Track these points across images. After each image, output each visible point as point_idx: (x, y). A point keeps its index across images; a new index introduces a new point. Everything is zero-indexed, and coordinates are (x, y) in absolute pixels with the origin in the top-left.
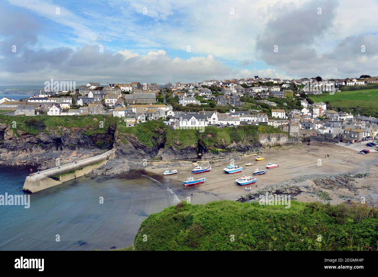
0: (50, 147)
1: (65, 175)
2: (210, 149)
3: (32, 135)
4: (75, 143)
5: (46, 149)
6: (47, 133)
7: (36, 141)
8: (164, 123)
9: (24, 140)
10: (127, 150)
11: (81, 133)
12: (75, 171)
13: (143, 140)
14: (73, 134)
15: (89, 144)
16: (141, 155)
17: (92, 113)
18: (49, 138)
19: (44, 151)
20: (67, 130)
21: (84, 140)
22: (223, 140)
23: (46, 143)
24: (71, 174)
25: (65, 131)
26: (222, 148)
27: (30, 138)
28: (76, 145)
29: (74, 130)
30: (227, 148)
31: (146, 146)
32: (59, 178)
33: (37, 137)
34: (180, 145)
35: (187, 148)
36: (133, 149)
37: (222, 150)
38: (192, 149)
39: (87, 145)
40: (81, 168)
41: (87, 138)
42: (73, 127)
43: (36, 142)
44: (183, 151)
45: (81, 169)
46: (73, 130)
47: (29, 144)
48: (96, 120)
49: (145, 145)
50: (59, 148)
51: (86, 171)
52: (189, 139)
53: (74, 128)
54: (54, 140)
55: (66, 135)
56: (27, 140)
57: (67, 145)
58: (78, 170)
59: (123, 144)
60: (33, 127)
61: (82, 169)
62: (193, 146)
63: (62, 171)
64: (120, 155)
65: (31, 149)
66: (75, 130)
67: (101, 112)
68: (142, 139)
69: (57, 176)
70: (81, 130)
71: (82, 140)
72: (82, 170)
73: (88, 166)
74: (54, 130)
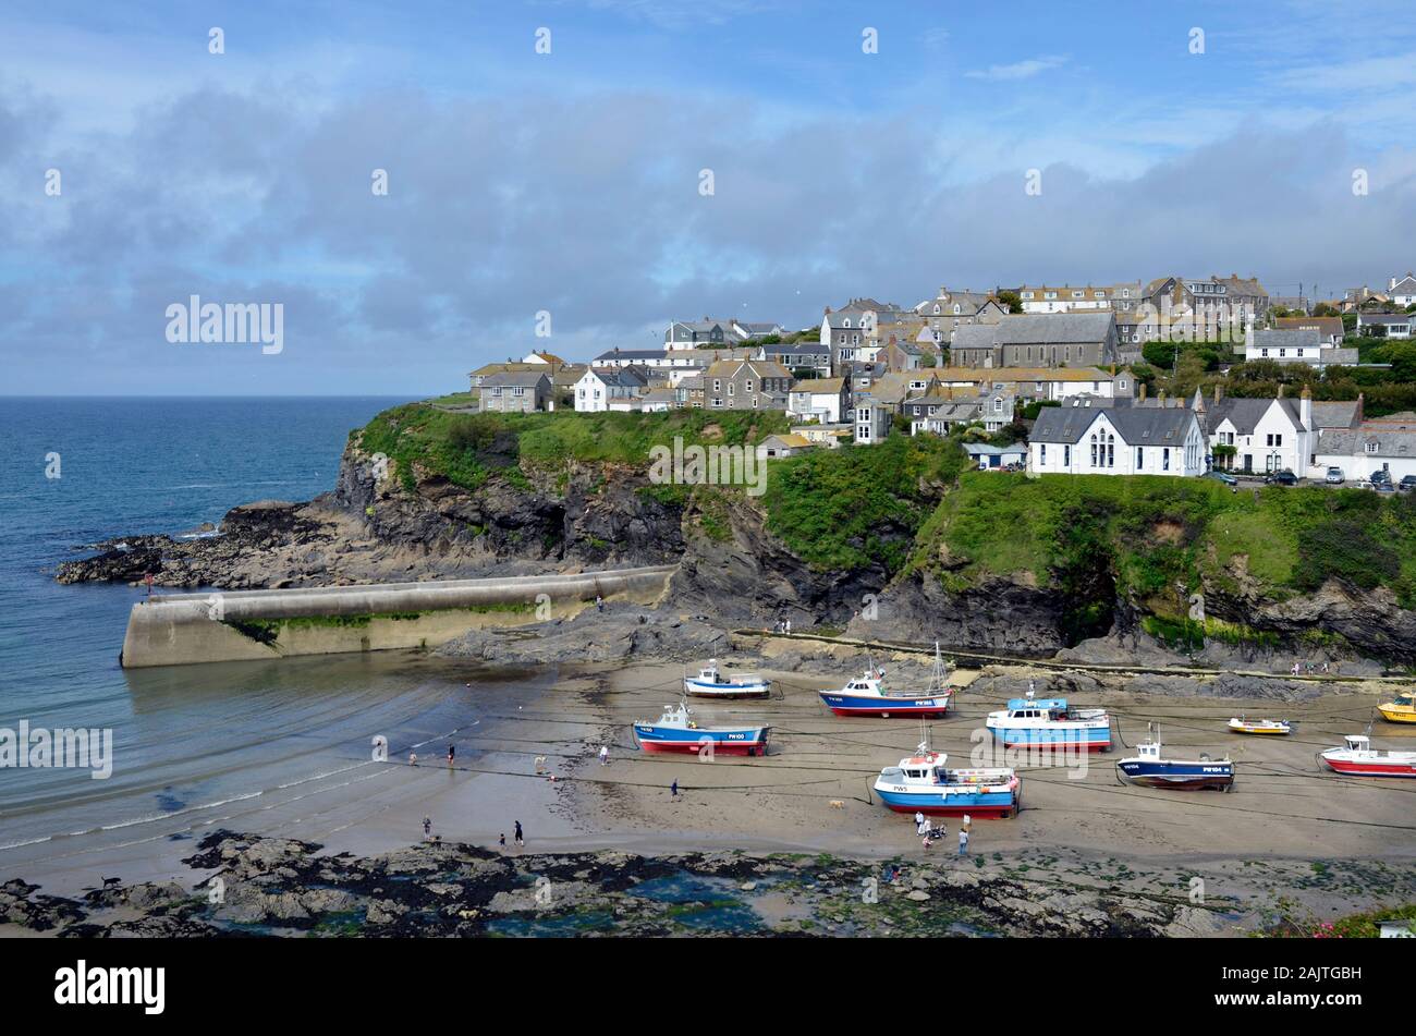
0: (520, 544)
1: (312, 628)
2: (1152, 613)
3: (462, 485)
4: (609, 533)
5: (502, 549)
6: (519, 487)
7: (476, 514)
8: (965, 449)
9: (428, 506)
10: (719, 569)
11: (636, 490)
12: (368, 620)
13: (788, 524)
14: (605, 491)
15: (664, 544)
16: (768, 600)
17: (717, 403)
18: (519, 503)
19: (491, 555)
20: (583, 470)
21: (645, 524)
22: (1240, 563)
23: (505, 523)
24: (342, 629)
25: (574, 476)
26: (1232, 619)
27: (455, 500)
28: (611, 541)
29: (609, 474)
30: (1256, 617)
31: (802, 558)
32: (273, 631)
33: (478, 494)
34: (960, 567)
35: (993, 588)
36: (752, 570)
37: (1229, 627)
38: (1023, 601)
39: (659, 547)
40: (410, 611)
41: (657, 515)
42: (606, 461)
43: (476, 516)
44: (972, 603)
45: (408, 618)
46: (606, 475)
47: (447, 521)
48: (715, 434)
49: (794, 555)
50: (554, 551)
51: (434, 630)
52: (1011, 537)
53: (609, 465)
54: (540, 512)
55: (579, 496)
56: (443, 507)
57: (578, 540)
58: (390, 619)
59: (705, 541)
60: (474, 455)
61: (416, 617)
62: (1030, 580)
63: (300, 606)
64: (683, 594)
65: (448, 543)
66: (616, 475)
67: (755, 398)
68: (784, 523)
69: (265, 625)
70: (636, 475)
71: (638, 522)
72: (414, 622)
73: (454, 611)
74: (545, 470)
